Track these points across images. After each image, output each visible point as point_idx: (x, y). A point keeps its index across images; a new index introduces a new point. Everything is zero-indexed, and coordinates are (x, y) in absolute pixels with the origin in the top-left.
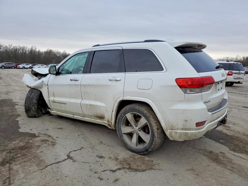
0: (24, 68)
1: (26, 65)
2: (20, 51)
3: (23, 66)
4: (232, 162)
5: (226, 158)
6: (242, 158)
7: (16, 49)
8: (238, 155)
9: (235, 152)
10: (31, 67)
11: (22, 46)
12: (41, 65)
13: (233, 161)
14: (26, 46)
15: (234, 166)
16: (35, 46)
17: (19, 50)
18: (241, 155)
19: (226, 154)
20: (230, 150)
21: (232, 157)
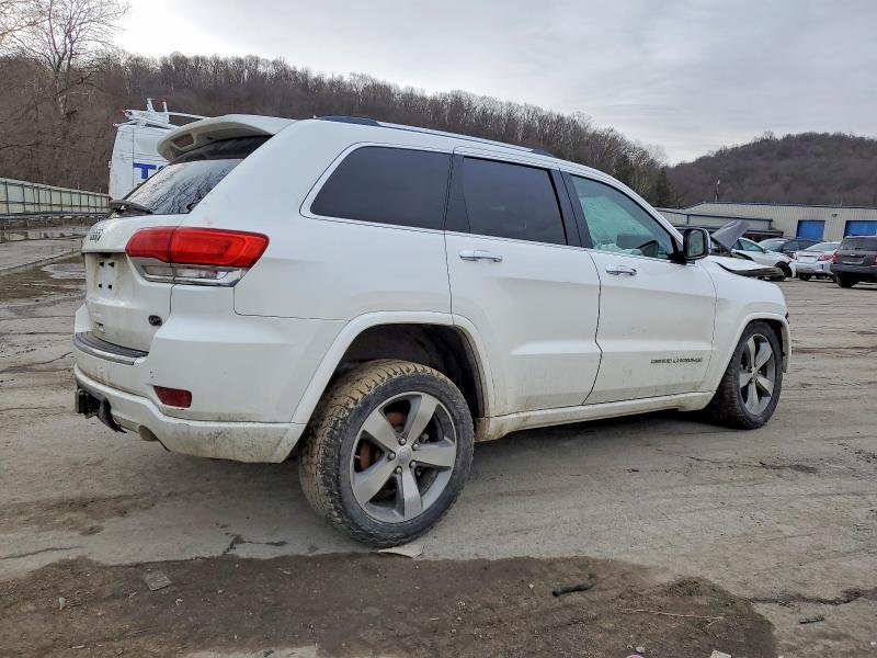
4: (37, 523)
5: (64, 523)
6: (19, 557)
8: (40, 556)
9: (61, 561)
13: (36, 527)
15: (22, 518)
18: (34, 563)
19: (76, 534)
20: (84, 557)
21: (50, 537)
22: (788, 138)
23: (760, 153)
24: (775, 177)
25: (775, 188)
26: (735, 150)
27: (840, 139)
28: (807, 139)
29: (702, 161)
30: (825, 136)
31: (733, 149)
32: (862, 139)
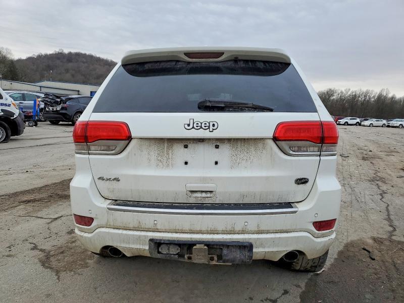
0: (346, 124)
1: (351, 119)
2: (361, 99)
3: (346, 121)
7: (355, 95)
10: (358, 122)
11: (364, 89)
12: (376, 121)
14: (371, 90)
16: (387, 89)
17: (359, 97)
22: (70, 53)
23: (58, 58)
24: (67, 71)
25: (68, 76)
26: (46, 56)
27: (91, 57)
28: (78, 55)
29: (30, 59)
30: (85, 54)
31: (45, 55)
32: (99, 58)
